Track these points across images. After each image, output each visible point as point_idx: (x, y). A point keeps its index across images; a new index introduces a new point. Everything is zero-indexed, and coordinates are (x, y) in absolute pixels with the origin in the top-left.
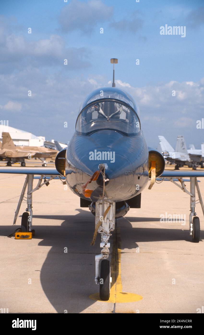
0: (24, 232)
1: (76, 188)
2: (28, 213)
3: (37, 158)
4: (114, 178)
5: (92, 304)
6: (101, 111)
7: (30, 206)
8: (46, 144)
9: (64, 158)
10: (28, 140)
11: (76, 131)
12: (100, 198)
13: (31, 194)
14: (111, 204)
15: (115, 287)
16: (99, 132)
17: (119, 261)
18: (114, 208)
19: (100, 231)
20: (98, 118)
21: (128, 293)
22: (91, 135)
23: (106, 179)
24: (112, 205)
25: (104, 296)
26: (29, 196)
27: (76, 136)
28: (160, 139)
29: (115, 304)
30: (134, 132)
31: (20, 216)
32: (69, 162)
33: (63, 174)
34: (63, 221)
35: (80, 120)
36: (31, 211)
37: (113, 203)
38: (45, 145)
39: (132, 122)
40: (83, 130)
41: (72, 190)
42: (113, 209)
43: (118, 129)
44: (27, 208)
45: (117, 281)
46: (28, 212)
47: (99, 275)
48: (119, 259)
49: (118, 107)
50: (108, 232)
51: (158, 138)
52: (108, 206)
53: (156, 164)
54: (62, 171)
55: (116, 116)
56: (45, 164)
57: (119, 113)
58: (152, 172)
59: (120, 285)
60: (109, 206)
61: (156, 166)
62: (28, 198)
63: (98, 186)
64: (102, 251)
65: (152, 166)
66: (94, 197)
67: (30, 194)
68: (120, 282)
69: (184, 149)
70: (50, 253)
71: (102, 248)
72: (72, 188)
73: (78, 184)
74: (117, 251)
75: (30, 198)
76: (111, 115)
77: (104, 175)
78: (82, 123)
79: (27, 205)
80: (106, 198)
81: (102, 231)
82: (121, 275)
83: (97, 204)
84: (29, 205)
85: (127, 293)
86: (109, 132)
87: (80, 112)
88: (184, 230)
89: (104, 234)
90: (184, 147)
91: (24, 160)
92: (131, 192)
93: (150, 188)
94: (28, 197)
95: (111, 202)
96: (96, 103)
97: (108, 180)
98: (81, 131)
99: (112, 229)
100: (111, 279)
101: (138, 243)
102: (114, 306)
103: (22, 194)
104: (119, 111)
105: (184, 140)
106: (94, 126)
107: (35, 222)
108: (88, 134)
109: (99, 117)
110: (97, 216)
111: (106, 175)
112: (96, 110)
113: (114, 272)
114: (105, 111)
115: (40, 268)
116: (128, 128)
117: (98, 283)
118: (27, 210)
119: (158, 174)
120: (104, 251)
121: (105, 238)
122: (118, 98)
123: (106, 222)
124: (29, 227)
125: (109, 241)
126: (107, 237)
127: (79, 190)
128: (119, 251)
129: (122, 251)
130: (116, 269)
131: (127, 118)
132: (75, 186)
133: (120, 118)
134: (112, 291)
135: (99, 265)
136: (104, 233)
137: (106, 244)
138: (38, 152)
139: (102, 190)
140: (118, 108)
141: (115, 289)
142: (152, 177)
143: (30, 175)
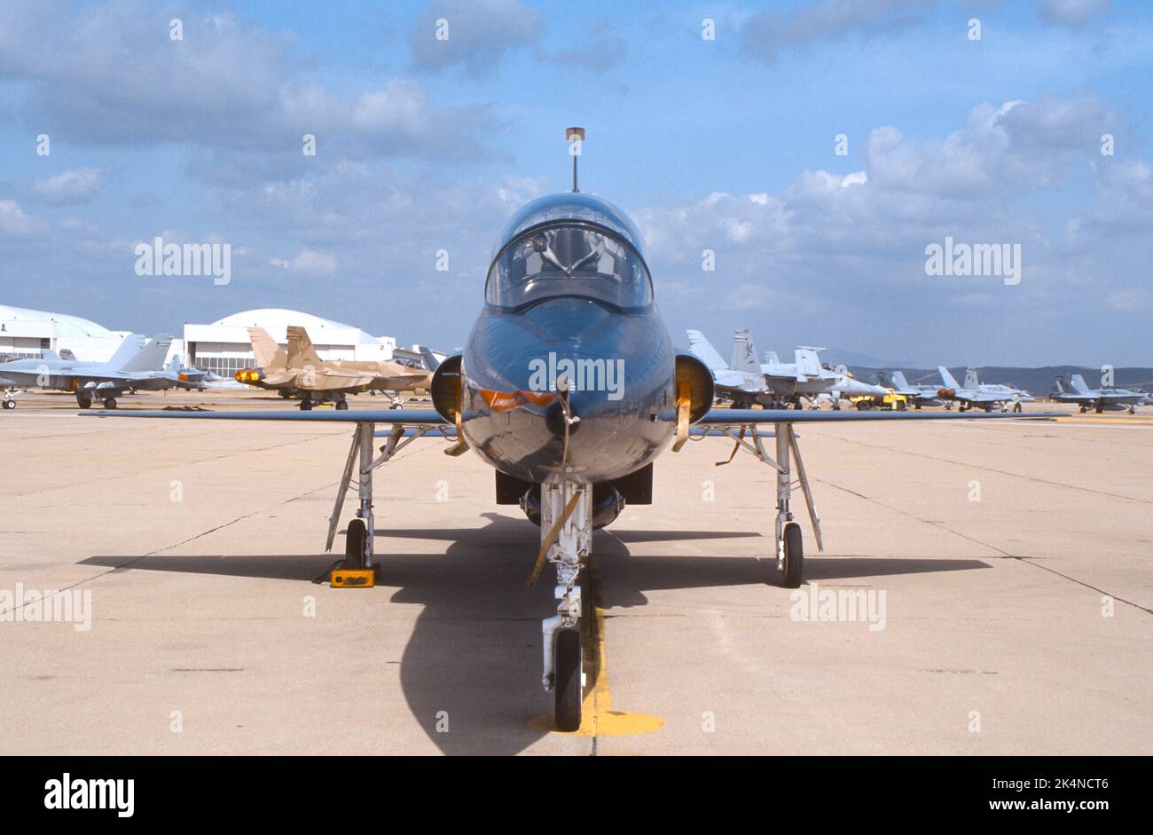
0: (353, 568)
1: (492, 444)
2: (362, 522)
3: (377, 392)
4: (591, 416)
5: (536, 740)
6: (549, 254)
7: (367, 504)
8: (398, 356)
9: (457, 374)
10: (352, 347)
11: (486, 302)
12: (554, 469)
13: (369, 473)
14: (581, 486)
15: (593, 698)
16: (547, 305)
17: (601, 636)
18: (588, 497)
19: (555, 559)
20: (542, 270)
21: (627, 712)
22: (528, 313)
23: (572, 417)
24: (583, 491)
25: (568, 720)
26: (365, 478)
27: (486, 315)
28: (690, 337)
29: (595, 740)
30: (636, 304)
31: (342, 532)
32: (471, 382)
33: (453, 421)
34: (452, 542)
35: (496, 278)
36: (371, 517)
37: (585, 485)
38: (394, 357)
39: (630, 278)
40: (504, 299)
41: (479, 454)
42: (586, 500)
43: (595, 294)
44: (360, 507)
45: (598, 684)
46: (361, 519)
47: (553, 668)
48: (601, 631)
49: (594, 243)
50: (576, 558)
51: (687, 335)
52: (574, 493)
53: (691, 391)
54: (451, 411)
55: (588, 266)
56: (397, 405)
57: (595, 258)
58: (681, 410)
59: (606, 693)
60: (577, 493)
61: (692, 395)
62: (361, 483)
63: (552, 435)
64: (559, 608)
65: (682, 394)
66: (540, 467)
67: (366, 472)
68: (606, 687)
69: (752, 362)
70: (422, 621)
71: (560, 601)
72: (480, 448)
73: (498, 436)
74: (595, 612)
75: (367, 483)
76: (576, 264)
77: (568, 406)
78: (502, 285)
79: (360, 502)
80: (569, 470)
81: (559, 558)
82: (606, 670)
83: (545, 487)
84: (365, 502)
85: (624, 712)
86: (574, 305)
87: (495, 257)
88: (761, 559)
89: (564, 565)
90: (751, 357)
91: (343, 397)
92: (635, 455)
93: (676, 448)
94: (361, 481)
95: (581, 481)
96: (537, 232)
97: (577, 419)
98: (499, 304)
99: (585, 551)
100: (583, 677)
101: (646, 593)
102: (592, 743)
103: (347, 472)
104: (596, 254)
105: (750, 341)
106: (534, 290)
107: (381, 547)
108: (519, 310)
109: (544, 269)
110: (545, 519)
111: (572, 407)
112: (536, 250)
113: (589, 663)
114: (559, 254)
115: (398, 655)
116: (619, 295)
117: (550, 688)
118: (360, 514)
119: (696, 416)
120: (565, 609)
121: (568, 576)
122: (591, 219)
123: (569, 533)
124: (364, 555)
125: (577, 582)
126: (571, 571)
127: (499, 450)
128: (598, 614)
129: (606, 612)
130: (594, 655)
131: (616, 270)
132: (490, 440)
133: (599, 271)
134: (587, 707)
135: (553, 643)
136: (565, 561)
137: (570, 590)
138: (379, 375)
139: (561, 447)
140: (593, 246)
141: (592, 704)
142: (679, 423)
143: (365, 423)
